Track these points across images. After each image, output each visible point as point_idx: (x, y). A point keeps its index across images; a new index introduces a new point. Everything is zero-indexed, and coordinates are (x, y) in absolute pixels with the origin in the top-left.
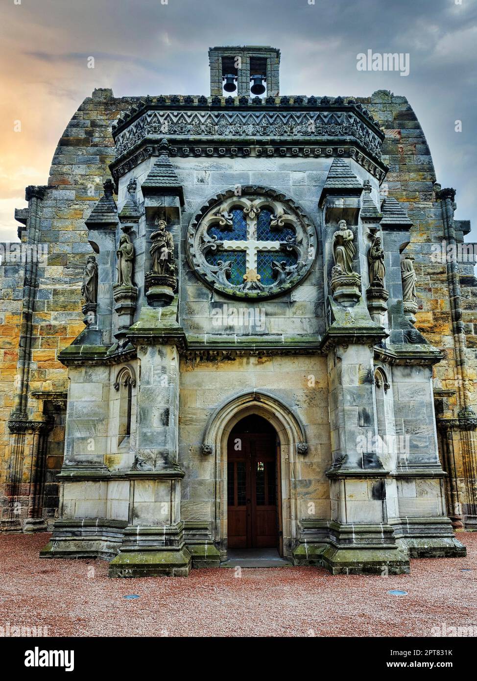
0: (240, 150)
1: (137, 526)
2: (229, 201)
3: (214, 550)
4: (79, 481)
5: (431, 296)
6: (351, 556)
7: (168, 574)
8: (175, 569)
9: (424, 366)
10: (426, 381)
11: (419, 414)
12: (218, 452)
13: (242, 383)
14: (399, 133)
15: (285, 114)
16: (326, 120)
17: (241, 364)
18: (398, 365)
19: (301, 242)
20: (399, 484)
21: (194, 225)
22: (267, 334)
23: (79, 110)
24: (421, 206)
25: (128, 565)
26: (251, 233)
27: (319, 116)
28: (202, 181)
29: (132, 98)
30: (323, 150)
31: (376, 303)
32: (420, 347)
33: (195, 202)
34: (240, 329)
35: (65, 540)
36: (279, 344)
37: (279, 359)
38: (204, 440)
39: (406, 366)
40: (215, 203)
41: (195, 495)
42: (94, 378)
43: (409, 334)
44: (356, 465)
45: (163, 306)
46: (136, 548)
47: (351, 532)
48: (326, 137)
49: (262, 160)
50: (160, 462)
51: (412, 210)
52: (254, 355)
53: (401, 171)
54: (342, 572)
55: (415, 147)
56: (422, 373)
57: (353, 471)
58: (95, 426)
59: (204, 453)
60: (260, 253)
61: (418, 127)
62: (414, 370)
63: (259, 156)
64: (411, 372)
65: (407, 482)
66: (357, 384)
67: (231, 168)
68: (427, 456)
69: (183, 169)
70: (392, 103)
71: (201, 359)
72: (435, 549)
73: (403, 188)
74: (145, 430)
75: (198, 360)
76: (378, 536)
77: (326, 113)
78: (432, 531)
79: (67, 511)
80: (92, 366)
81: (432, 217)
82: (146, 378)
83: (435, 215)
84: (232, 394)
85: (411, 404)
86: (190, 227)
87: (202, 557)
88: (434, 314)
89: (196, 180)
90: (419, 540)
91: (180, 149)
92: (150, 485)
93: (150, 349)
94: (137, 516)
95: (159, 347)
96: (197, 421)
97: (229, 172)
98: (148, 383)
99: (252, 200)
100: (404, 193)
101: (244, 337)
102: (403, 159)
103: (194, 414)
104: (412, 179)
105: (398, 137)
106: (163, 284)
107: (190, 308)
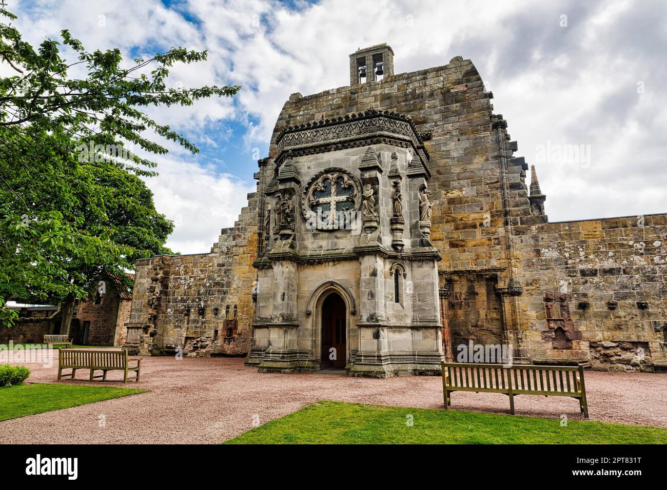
0: (326, 148)
1: (271, 349)
2: (322, 177)
3: (311, 364)
4: (261, 328)
5: (489, 200)
6: (359, 368)
7: (280, 372)
8: (283, 370)
9: (429, 260)
10: (430, 269)
11: (426, 290)
12: (314, 314)
13: (326, 277)
14: (466, 86)
15: (347, 124)
16: (368, 124)
17: (325, 266)
18: (415, 261)
19: (356, 195)
20: (413, 332)
21: (305, 193)
22: (337, 249)
23: (283, 109)
24: (482, 136)
25: (265, 367)
26: (333, 193)
27: (364, 122)
28: (309, 168)
29: (309, 96)
30: (366, 142)
31: (394, 227)
32: (427, 249)
33: (305, 180)
34: (325, 247)
35: (255, 358)
36: (342, 255)
37: (343, 262)
38: (307, 307)
39: (420, 261)
40: (314, 180)
41: (304, 336)
42: (268, 275)
43: (422, 241)
44: (365, 320)
45: (286, 240)
46: (270, 360)
47: (361, 356)
48: (368, 135)
49: (337, 152)
50: (281, 319)
51: (476, 139)
52: (331, 261)
53: (468, 113)
54: (353, 376)
55: (477, 94)
56: (428, 265)
57: (364, 323)
58: (268, 299)
59: (308, 314)
60: (337, 203)
61: (479, 79)
62: (424, 263)
63: (335, 150)
64: (422, 264)
65: (418, 331)
66: (368, 277)
67: (322, 158)
68: (430, 315)
69: (301, 162)
70: (461, 65)
71: (307, 265)
72: (428, 370)
73: (469, 125)
74: (275, 303)
75: (306, 265)
76: (374, 358)
77: (367, 120)
78: (430, 360)
79: (257, 343)
80: (267, 269)
81: (489, 143)
82: (276, 277)
83: (492, 141)
84: (321, 283)
85: (422, 284)
86: (303, 194)
87: (304, 367)
88: (491, 213)
89: (306, 168)
90: (421, 365)
91: (298, 153)
92: (276, 330)
93: (277, 263)
94: (271, 345)
95: (281, 261)
96: (305, 297)
97: (322, 161)
98: (277, 280)
99: (333, 175)
100: (470, 128)
101: (327, 251)
102: (469, 104)
103: (304, 293)
104: (476, 117)
105: (466, 89)
106: (286, 229)
107: (303, 237)
